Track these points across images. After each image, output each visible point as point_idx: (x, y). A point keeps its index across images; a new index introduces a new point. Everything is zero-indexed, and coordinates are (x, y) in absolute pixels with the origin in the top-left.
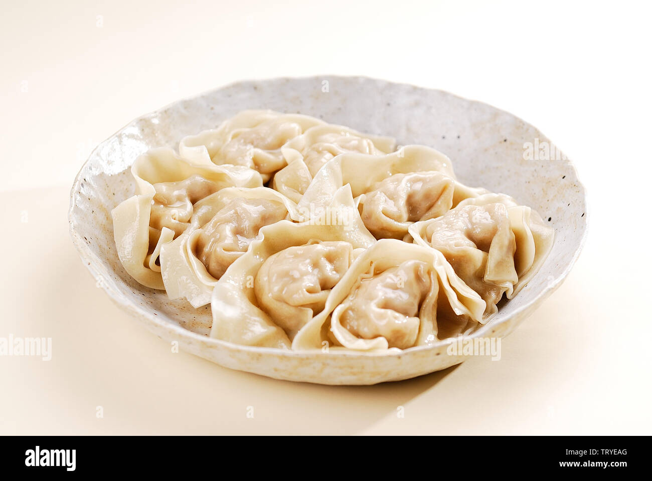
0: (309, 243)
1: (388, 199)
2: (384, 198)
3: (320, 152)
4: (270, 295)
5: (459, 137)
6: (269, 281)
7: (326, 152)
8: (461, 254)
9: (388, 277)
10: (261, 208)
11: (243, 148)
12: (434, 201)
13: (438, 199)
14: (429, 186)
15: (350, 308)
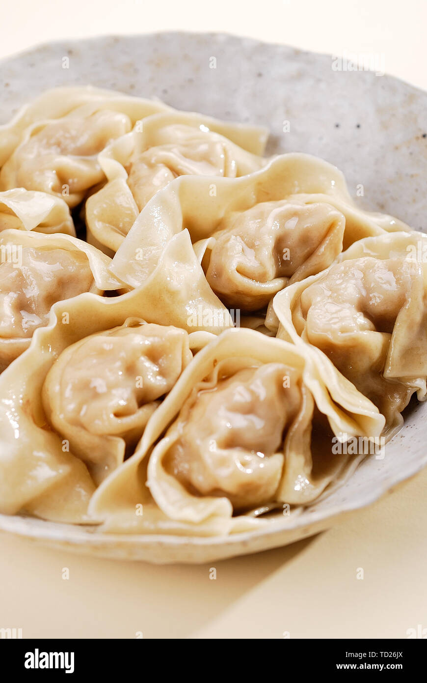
0: (126, 324)
1: (246, 248)
2: (240, 248)
3: (152, 166)
4: (62, 416)
5: (358, 126)
6: (62, 393)
7: (161, 165)
8: (350, 343)
9: (237, 391)
10: (57, 267)
11: (44, 152)
12: (315, 246)
13: (321, 243)
14: (307, 224)
15: (178, 442)
